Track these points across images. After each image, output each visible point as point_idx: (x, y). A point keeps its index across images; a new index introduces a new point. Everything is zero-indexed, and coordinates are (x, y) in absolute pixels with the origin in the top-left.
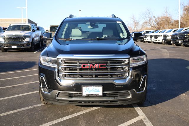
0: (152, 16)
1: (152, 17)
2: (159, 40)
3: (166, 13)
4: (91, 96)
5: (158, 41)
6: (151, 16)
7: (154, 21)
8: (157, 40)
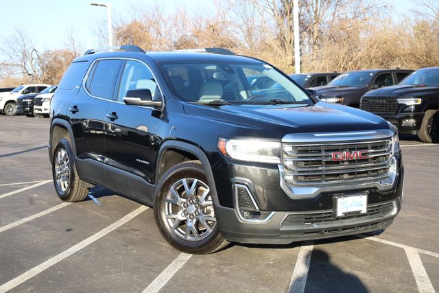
0: (30, 48)
1: (30, 51)
2: (45, 109)
3: (72, 41)
4: (350, 215)
5: (44, 112)
6: (27, 47)
7: (34, 61)
8: (40, 110)
